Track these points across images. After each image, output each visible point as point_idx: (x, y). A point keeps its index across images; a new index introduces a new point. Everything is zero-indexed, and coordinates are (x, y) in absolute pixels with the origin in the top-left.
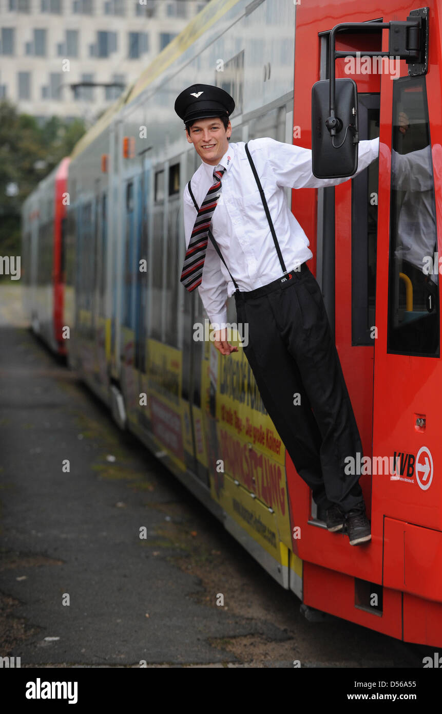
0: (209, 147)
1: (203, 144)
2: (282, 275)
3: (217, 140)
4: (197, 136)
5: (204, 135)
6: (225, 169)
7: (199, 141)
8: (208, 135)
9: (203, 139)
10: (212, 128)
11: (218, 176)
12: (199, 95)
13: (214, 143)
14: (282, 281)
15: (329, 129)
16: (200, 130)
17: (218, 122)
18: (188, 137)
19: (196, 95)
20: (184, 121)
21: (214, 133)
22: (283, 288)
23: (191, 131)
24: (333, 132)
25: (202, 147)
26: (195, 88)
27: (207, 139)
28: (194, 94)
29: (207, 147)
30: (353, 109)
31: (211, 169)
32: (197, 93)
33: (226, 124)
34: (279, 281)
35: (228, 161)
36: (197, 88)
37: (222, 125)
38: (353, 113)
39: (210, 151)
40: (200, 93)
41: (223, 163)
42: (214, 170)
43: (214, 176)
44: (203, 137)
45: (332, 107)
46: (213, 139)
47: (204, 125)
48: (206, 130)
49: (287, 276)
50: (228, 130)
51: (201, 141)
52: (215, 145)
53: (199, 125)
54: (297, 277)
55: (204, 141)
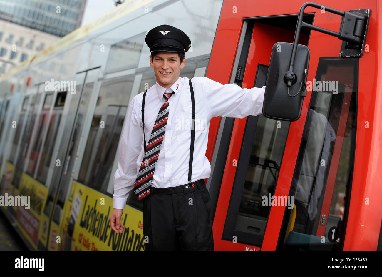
0: (166, 73)
1: (162, 70)
2: (187, 183)
3: (173, 69)
4: (158, 64)
5: (164, 64)
6: (174, 93)
7: (159, 68)
8: (167, 65)
9: (162, 67)
10: (171, 60)
11: (167, 97)
12: (166, 33)
13: (170, 71)
14: (186, 187)
15: (286, 80)
16: (162, 59)
17: (176, 56)
18: (151, 62)
19: (164, 33)
20: (151, 51)
21: (171, 64)
22: (185, 193)
23: (154, 59)
24: (290, 83)
25: (160, 72)
26: (164, 27)
27: (165, 67)
28: (162, 32)
29: (164, 73)
30: (306, 70)
31: (163, 90)
32: (164, 31)
33: (182, 58)
34: (183, 186)
35: (178, 88)
36: (165, 27)
37: (178, 59)
38: (306, 73)
39: (165, 77)
40: (167, 32)
41: (174, 88)
42: (165, 92)
43: (164, 96)
44: (162, 65)
45: (292, 63)
46: (170, 68)
47: (165, 57)
48: (166, 61)
49: (190, 184)
50: (182, 64)
51: (160, 68)
52: (170, 73)
53: (162, 56)
54: (198, 187)
55: (163, 69)
